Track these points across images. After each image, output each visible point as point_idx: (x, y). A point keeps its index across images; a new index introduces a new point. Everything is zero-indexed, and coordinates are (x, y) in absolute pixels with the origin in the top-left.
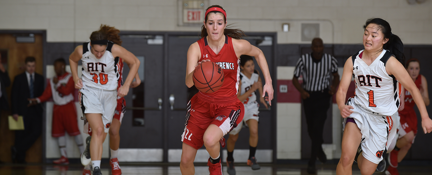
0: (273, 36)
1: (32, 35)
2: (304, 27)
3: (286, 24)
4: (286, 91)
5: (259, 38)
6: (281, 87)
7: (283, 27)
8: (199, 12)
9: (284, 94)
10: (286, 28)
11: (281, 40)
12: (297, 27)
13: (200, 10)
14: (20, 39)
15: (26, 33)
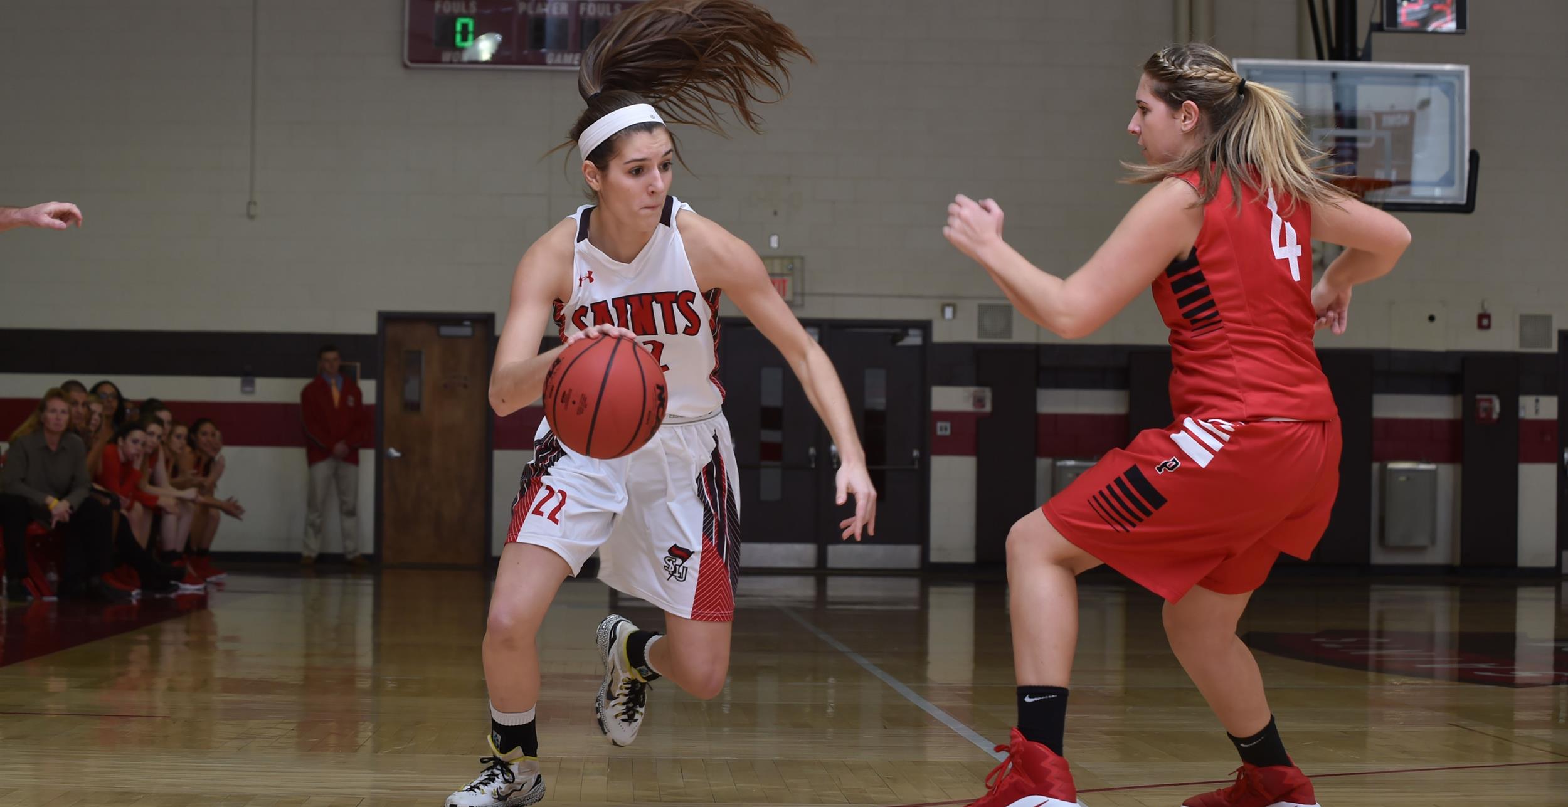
0: (925, 327)
1: (467, 323)
2: (983, 310)
3: (949, 305)
4: (948, 433)
5: (897, 330)
6: (939, 424)
7: (943, 311)
8: (784, 281)
9: (944, 438)
10: (949, 312)
11: (939, 336)
12: (970, 310)
13: (786, 278)
14: (446, 331)
15: (456, 319)
